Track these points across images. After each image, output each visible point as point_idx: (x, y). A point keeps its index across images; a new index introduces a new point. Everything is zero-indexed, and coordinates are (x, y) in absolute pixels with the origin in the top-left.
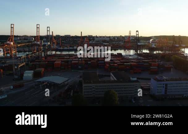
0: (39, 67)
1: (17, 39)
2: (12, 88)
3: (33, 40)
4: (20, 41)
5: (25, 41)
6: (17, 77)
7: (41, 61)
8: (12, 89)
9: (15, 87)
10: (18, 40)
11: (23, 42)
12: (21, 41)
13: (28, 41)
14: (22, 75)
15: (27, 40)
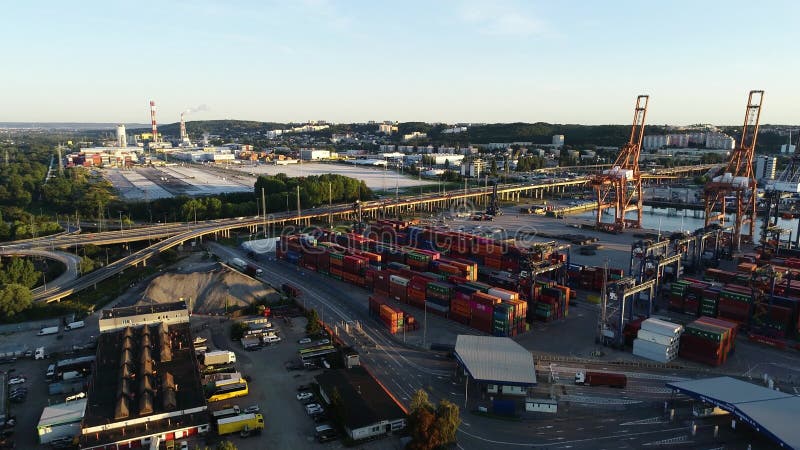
0: (715, 314)
1: (661, 144)
2: (582, 380)
3: (729, 148)
4: (669, 154)
5: (694, 151)
6: (611, 334)
7: (734, 280)
8: (580, 384)
9: (594, 380)
10: (665, 147)
11: (683, 158)
12: (675, 151)
13: (707, 152)
14: (630, 332)
15: (702, 146)
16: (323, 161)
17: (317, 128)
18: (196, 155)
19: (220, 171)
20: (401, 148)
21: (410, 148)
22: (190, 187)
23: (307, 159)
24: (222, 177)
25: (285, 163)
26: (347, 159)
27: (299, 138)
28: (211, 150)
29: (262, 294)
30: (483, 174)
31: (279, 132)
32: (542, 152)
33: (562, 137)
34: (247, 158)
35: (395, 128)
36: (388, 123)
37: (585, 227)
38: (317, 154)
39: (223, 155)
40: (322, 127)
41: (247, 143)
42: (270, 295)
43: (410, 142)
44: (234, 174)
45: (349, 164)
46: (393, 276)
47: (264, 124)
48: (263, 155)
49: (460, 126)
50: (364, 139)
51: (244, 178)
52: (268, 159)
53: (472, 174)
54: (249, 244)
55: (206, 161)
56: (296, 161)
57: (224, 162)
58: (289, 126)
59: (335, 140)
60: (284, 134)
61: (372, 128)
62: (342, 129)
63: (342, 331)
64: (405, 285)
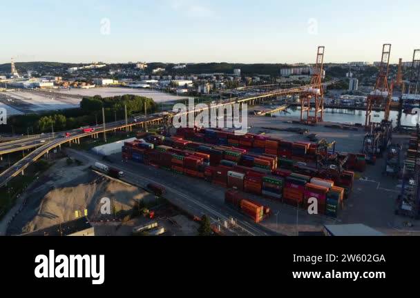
10: (292, 75)
16: (110, 86)
17: (99, 66)
18: (27, 83)
19: (46, 93)
20: (153, 77)
21: (158, 77)
22: (30, 105)
23: (100, 84)
24: (50, 98)
25: (87, 87)
26: (124, 84)
27: (89, 72)
28: (36, 80)
29: (140, 197)
30: (211, 91)
31: (75, 68)
32: (232, 78)
33: (239, 70)
34: (62, 85)
35: (146, 66)
36: (140, 63)
37: (294, 122)
38: (105, 82)
39: (45, 84)
40: (102, 66)
41: (58, 75)
42: (146, 197)
43: (157, 74)
44: (58, 96)
45: (128, 87)
46: (230, 172)
47: (64, 64)
48: (71, 82)
49: (181, 64)
50: (129, 72)
51: (66, 98)
52: (75, 85)
53: (205, 91)
54: (98, 148)
55: (34, 87)
56: (94, 86)
57: (48, 88)
58: (81, 65)
59: (111, 73)
60: (79, 70)
61: (132, 66)
62: (114, 66)
63: (223, 228)
64: (242, 178)
